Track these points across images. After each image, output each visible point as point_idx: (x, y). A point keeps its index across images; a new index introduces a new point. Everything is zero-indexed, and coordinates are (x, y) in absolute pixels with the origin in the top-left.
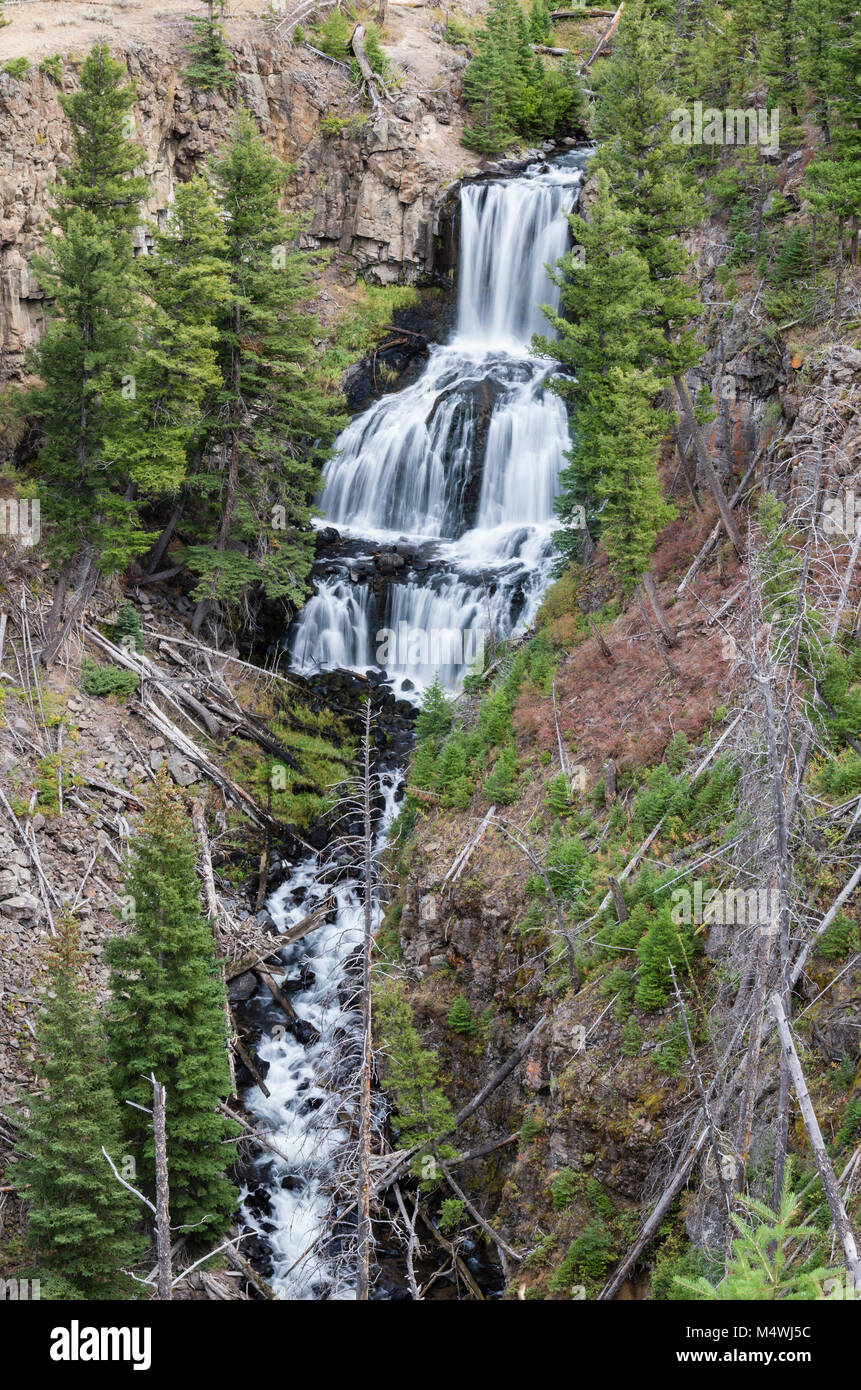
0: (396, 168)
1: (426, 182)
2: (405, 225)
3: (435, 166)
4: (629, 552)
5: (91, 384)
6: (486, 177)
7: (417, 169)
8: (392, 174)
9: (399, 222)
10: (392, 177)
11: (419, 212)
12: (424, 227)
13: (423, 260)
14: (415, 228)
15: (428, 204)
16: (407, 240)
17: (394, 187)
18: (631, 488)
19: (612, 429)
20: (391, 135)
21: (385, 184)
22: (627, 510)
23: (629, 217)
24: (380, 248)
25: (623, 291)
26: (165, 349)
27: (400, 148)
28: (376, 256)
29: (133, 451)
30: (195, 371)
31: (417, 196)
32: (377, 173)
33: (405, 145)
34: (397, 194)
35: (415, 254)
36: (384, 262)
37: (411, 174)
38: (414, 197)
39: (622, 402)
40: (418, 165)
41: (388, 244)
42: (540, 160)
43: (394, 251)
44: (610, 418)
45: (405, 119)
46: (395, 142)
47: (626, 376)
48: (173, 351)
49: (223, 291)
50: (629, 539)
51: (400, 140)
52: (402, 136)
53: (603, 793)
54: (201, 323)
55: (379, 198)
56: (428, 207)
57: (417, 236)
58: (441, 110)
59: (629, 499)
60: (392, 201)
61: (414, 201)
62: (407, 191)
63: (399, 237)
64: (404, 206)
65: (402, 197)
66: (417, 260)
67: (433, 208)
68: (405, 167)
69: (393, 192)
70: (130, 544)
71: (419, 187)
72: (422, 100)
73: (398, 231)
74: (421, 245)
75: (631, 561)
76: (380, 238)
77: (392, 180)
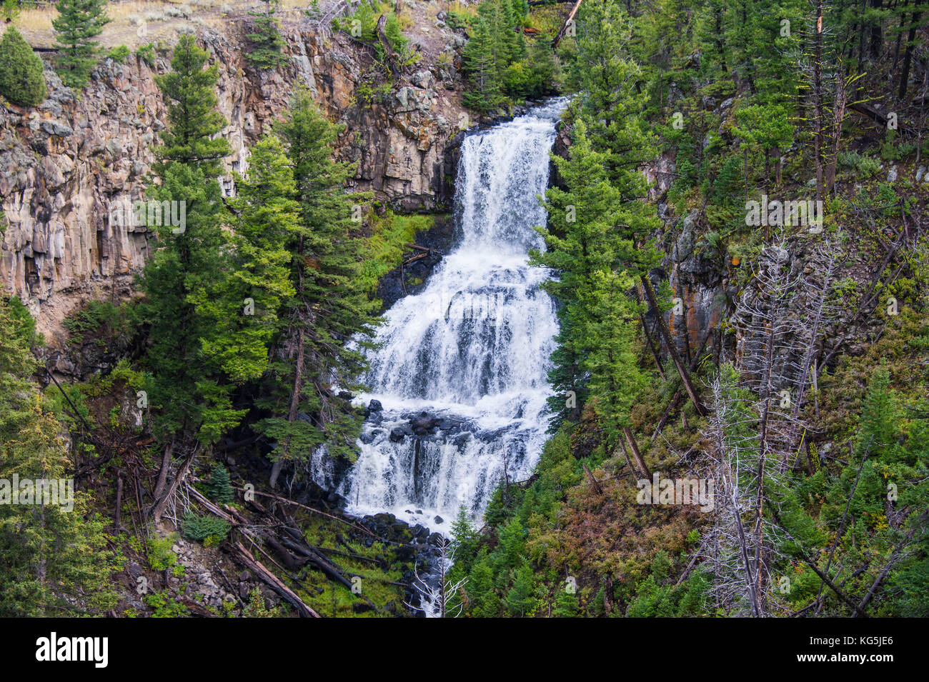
0: (415, 124)
1: (438, 134)
2: (423, 167)
3: (444, 122)
4: (614, 411)
5: (190, 298)
6: (482, 128)
7: (431, 125)
8: (411, 129)
9: (418, 164)
10: (412, 131)
11: (434, 157)
12: (437, 169)
13: (438, 193)
14: (431, 169)
15: (440, 150)
16: (425, 178)
17: (413, 139)
18: (613, 361)
19: (596, 318)
20: (409, 99)
21: (406, 136)
22: (612, 379)
23: (602, 156)
24: (405, 185)
25: (599, 212)
26: (248, 269)
27: (417, 109)
28: (401, 191)
29: (224, 349)
30: (274, 286)
31: (431, 145)
32: (401, 128)
33: (421, 106)
34: (416, 144)
35: (431, 188)
36: (407, 197)
37: (427, 129)
38: (429, 146)
39: (604, 298)
40: (431, 121)
41: (411, 182)
43: (416, 188)
44: (596, 309)
45: (420, 87)
46: (413, 104)
47: (606, 276)
48: (254, 271)
49: (293, 224)
50: (614, 401)
51: (416, 103)
52: (418, 100)
53: (603, 603)
54: (276, 249)
55: (402, 147)
56: (440, 153)
57: (432, 175)
58: (448, 79)
59: (611, 371)
60: (412, 150)
61: (429, 150)
62: (424, 141)
63: (419, 176)
64: (422, 153)
65: (422, 147)
66: (433, 193)
67: (444, 154)
68: (422, 123)
69: (413, 143)
70: (223, 420)
71: (433, 138)
72: (432, 72)
73: (418, 172)
74: (435, 182)
75: (616, 418)
76: (405, 178)
77: (412, 134)
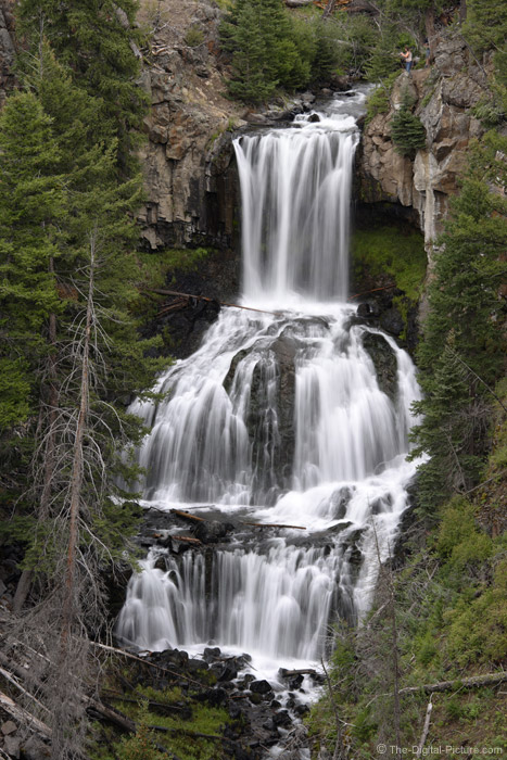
0: (163, 122)
1: (195, 135)
2: (174, 183)
3: (203, 117)
6: (255, 128)
7: (185, 123)
8: (158, 129)
9: (168, 180)
10: (158, 132)
11: (189, 166)
12: (194, 183)
13: (196, 219)
14: (186, 185)
15: (198, 159)
16: (178, 200)
17: (161, 143)
20: (156, 88)
21: (151, 141)
24: (149, 210)
27: (166, 101)
28: (144, 218)
31: (187, 151)
32: (146, 130)
33: (170, 96)
34: (164, 151)
35: (186, 213)
36: (152, 226)
37: (180, 128)
38: (183, 153)
40: (187, 117)
41: (157, 205)
42: (306, 110)
43: (166, 213)
45: (167, 70)
46: (160, 94)
51: (165, 92)
52: (167, 88)
55: (145, 156)
56: (198, 163)
57: (188, 194)
58: (199, 62)
60: (160, 160)
61: (183, 158)
62: (176, 146)
63: (169, 196)
64: (172, 163)
65: (171, 154)
66: (189, 220)
67: (204, 163)
68: (172, 121)
69: (160, 149)
71: (188, 141)
72: (180, 52)
73: (168, 190)
74: (192, 203)
76: (149, 199)
77: (159, 136)
